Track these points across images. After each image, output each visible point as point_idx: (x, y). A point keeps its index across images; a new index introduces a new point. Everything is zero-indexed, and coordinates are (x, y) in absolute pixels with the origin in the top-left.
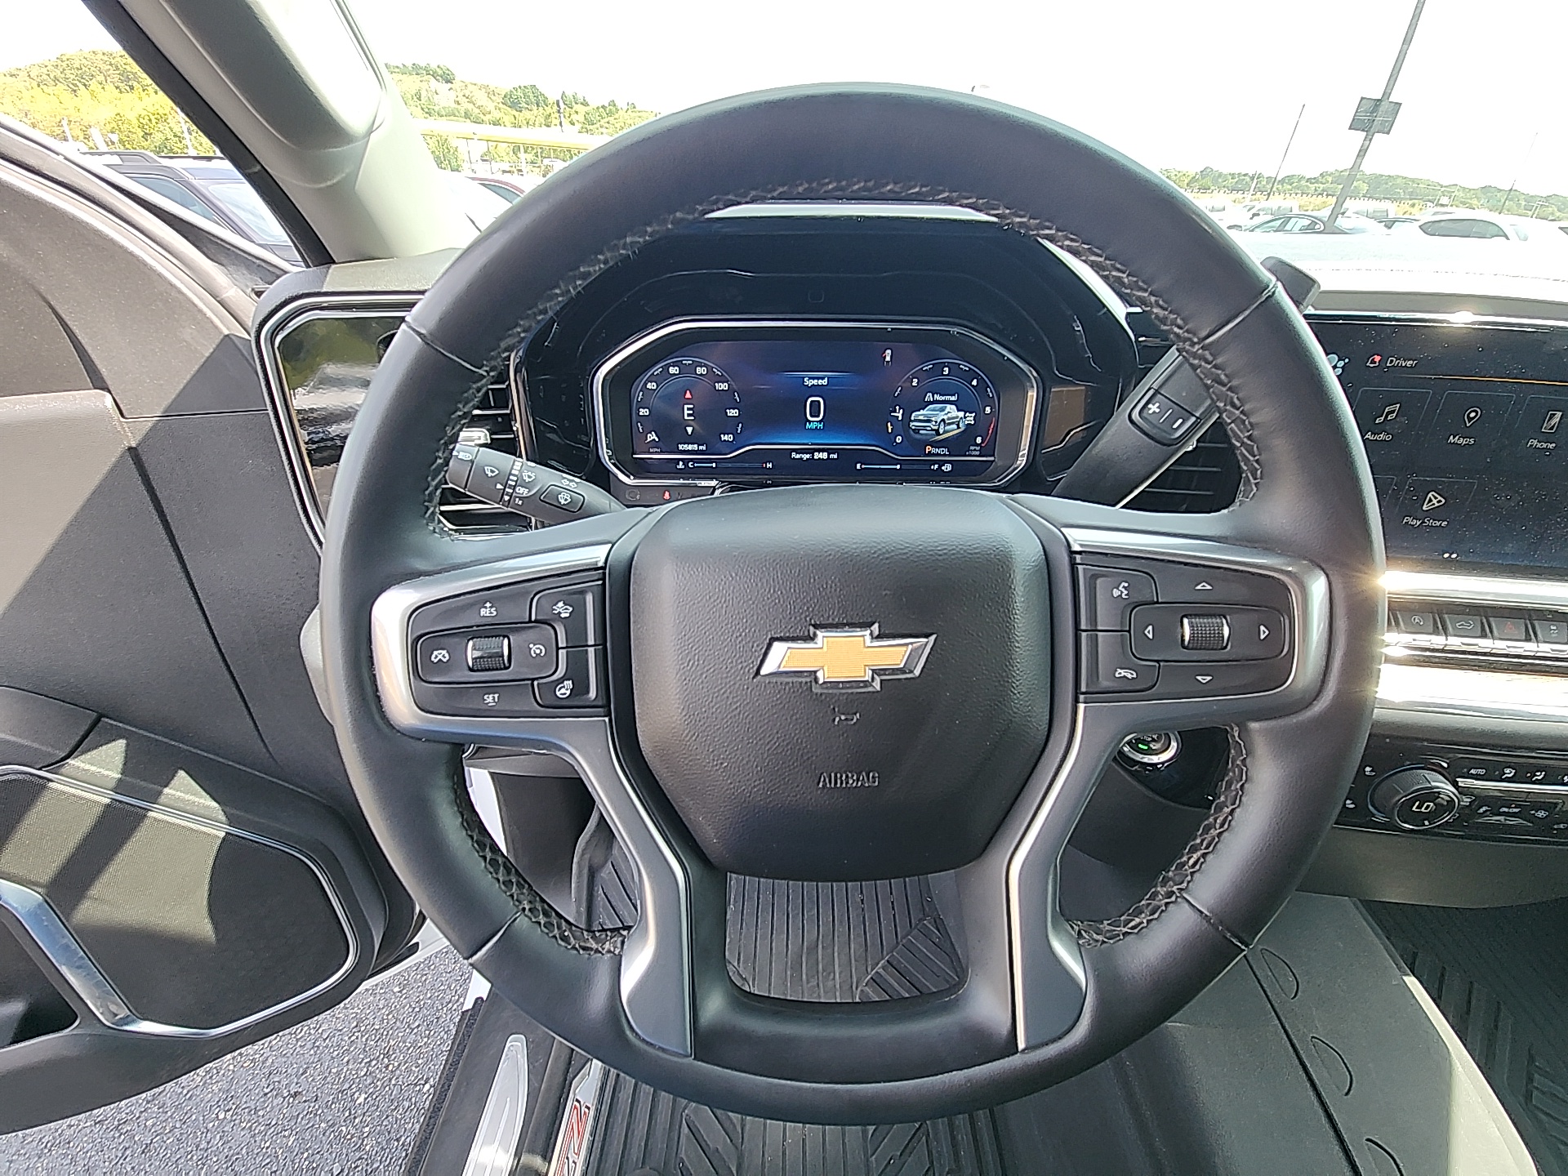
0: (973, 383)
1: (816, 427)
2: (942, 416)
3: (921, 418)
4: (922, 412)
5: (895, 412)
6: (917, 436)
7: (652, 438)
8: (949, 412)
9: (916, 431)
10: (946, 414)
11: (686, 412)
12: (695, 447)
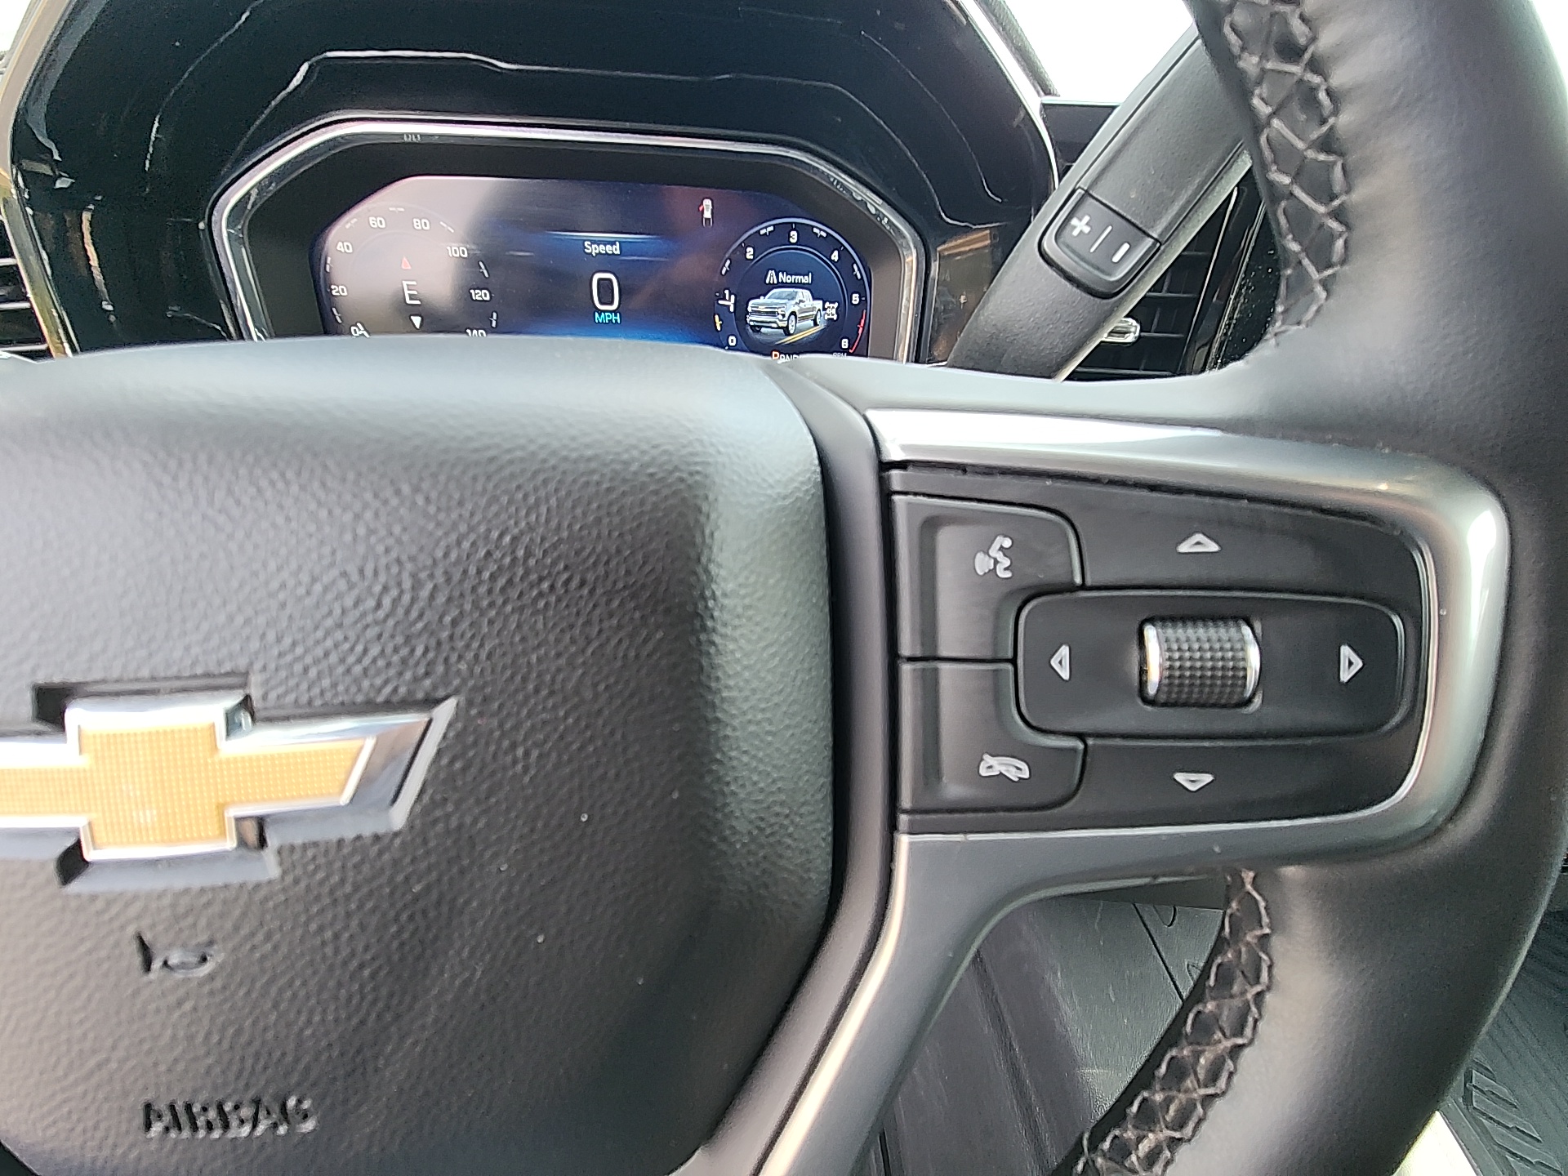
0: (833, 257)
1: (610, 321)
2: (791, 306)
3: (762, 309)
4: (762, 300)
5: (724, 299)
6: (757, 336)
8: (801, 301)
9: (756, 329)
10: (797, 304)
11: (407, 292)
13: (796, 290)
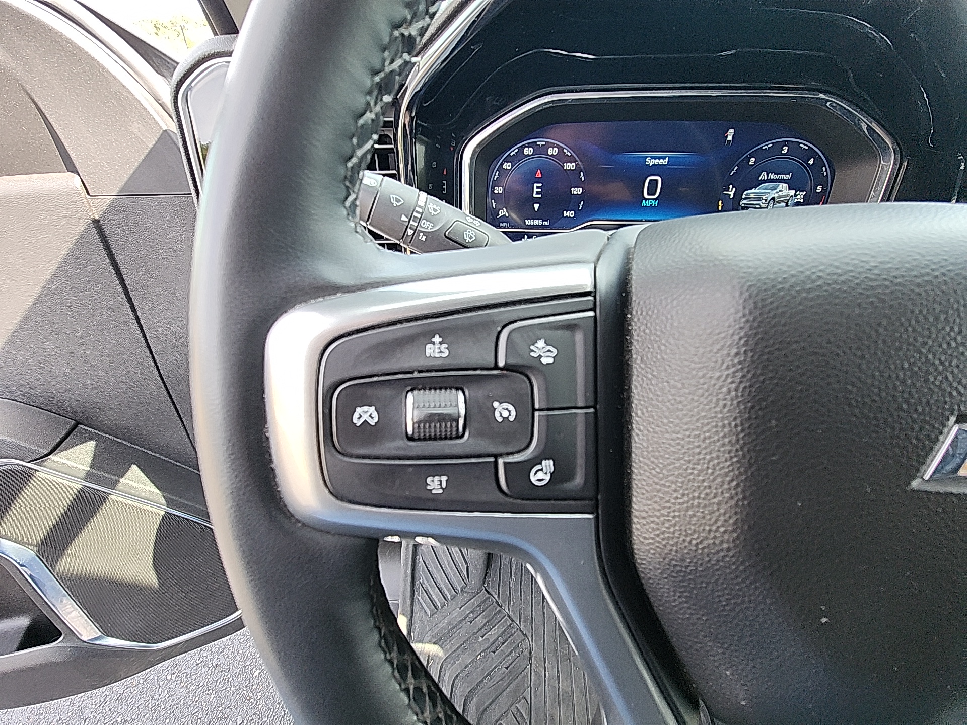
0: (809, 162)
1: (651, 205)
2: (774, 194)
3: (752, 196)
4: (753, 190)
5: (728, 190)
7: (503, 214)
8: (780, 191)
9: (745, 209)
10: (777, 192)
11: (535, 190)
12: (539, 222)
13: (777, 184)
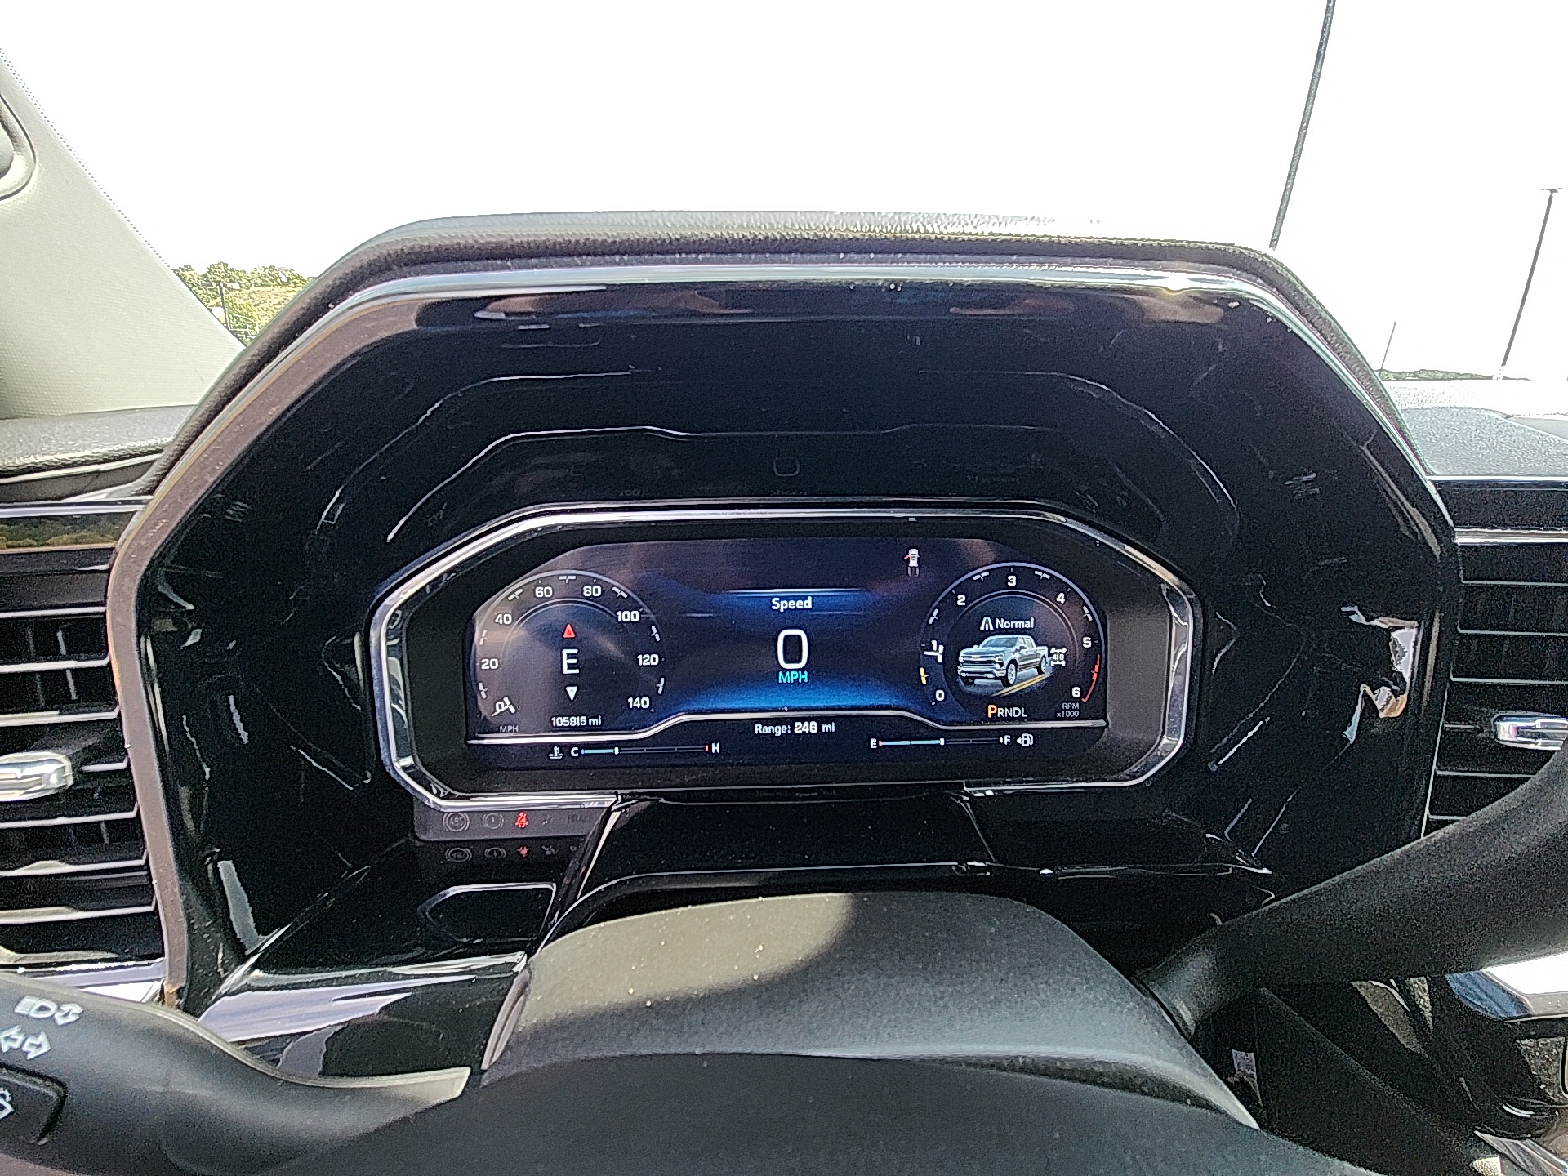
0: (1058, 599)
1: (796, 680)
2: (1011, 654)
3: (976, 658)
4: (975, 649)
5: (931, 649)
6: (969, 689)
7: (503, 709)
8: (1022, 648)
9: (969, 681)
10: (1017, 650)
11: (566, 661)
12: (582, 721)
13: (1015, 636)
